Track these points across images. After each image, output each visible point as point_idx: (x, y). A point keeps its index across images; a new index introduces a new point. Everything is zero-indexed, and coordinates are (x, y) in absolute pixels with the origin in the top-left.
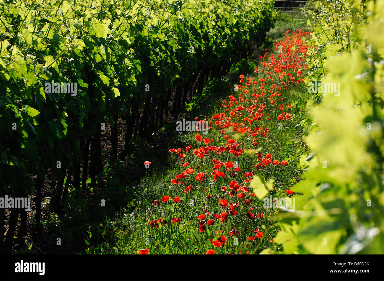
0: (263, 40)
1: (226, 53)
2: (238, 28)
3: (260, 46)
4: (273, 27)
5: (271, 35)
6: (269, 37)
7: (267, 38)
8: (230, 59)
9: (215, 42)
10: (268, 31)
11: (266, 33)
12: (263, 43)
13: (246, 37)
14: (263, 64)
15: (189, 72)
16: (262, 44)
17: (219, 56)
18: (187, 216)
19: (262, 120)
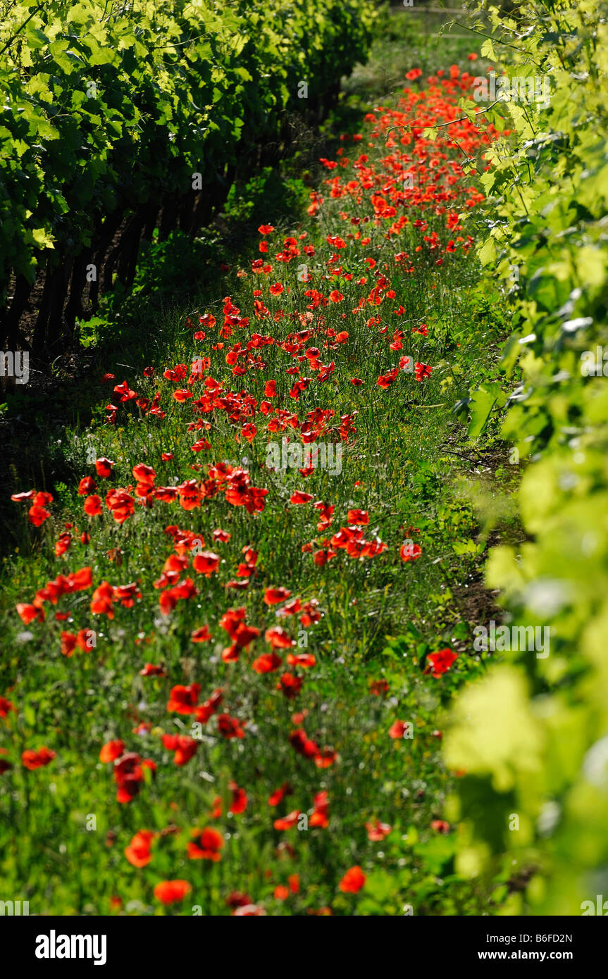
0: (332, 104)
1: (211, 152)
2: (252, 67)
3: (322, 123)
4: (364, 61)
5: (355, 88)
6: (349, 93)
7: (345, 98)
8: (226, 169)
9: (177, 118)
10: (348, 72)
11: (339, 82)
12: (332, 115)
13: (278, 95)
14: (333, 186)
15: (89, 218)
16: (326, 116)
17: (189, 163)
18: (81, 741)
19: (335, 384)
